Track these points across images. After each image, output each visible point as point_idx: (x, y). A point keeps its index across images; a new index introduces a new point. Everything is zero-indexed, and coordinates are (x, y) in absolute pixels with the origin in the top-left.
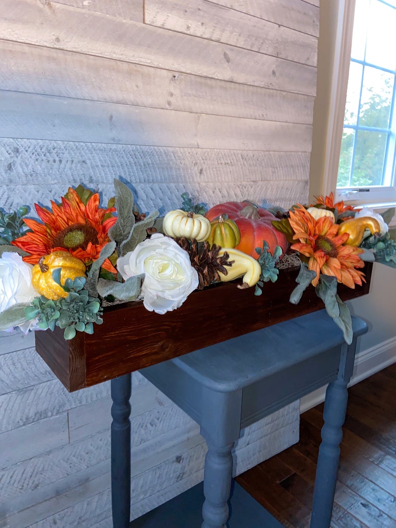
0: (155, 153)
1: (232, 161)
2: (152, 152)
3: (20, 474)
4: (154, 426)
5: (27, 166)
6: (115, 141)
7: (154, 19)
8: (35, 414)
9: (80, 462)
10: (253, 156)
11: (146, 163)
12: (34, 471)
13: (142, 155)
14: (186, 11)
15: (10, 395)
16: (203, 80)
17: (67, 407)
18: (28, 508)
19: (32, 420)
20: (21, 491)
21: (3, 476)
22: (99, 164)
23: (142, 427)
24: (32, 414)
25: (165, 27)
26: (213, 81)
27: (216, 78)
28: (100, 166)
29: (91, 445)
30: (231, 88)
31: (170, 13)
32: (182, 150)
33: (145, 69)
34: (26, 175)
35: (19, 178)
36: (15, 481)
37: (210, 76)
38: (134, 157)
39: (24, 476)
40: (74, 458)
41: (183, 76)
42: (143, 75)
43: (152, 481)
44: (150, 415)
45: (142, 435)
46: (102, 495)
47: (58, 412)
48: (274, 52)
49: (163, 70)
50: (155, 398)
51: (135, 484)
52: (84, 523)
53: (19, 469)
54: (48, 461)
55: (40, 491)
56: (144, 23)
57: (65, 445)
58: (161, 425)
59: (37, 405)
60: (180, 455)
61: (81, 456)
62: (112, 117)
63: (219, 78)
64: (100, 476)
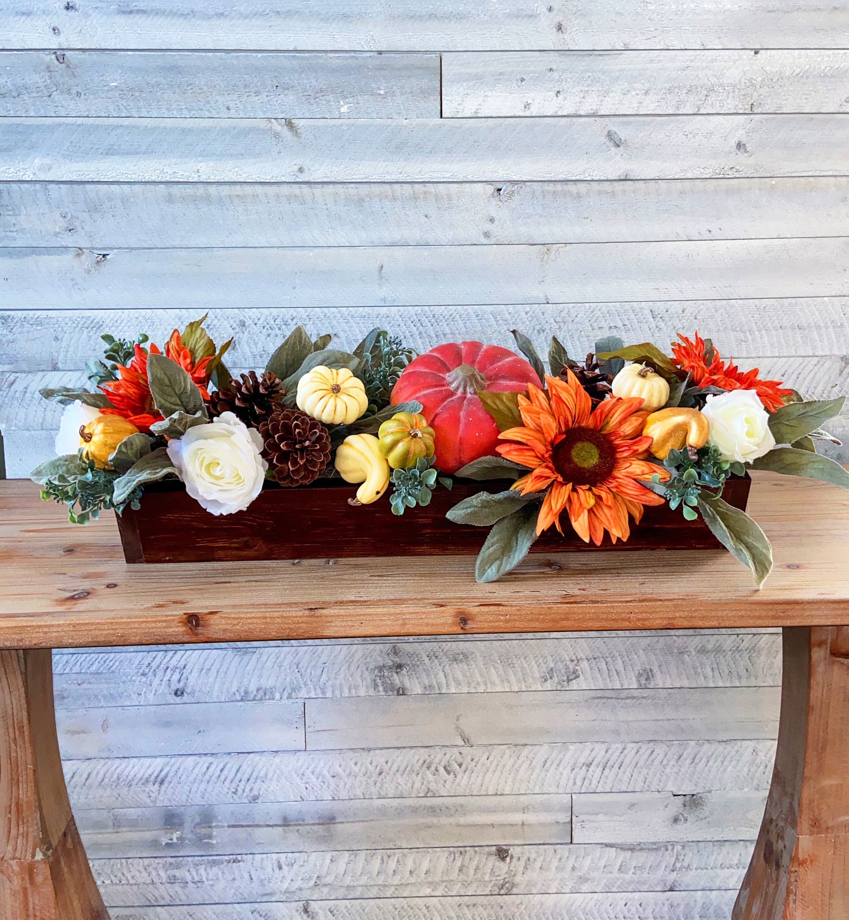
0: (458, 316)
1: (627, 323)
2: (451, 315)
3: (234, 770)
4: (452, 775)
5: (256, 344)
6: (385, 302)
7: (460, 107)
8: (258, 690)
9: (322, 787)
10: (683, 311)
11: (440, 332)
12: (252, 772)
13: (433, 321)
14: (522, 80)
15: (225, 652)
16: (559, 187)
17: (303, 693)
18: (242, 826)
19: (252, 697)
20: (234, 795)
23: (428, 768)
24: (252, 688)
25: (479, 115)
26: (581, 186)
27: (589, 178)
29: (340, 766)
30: (624, 191)
31: (491, 90)
32: (511, 308)
33: (441, 187)
34: (254, 357)
35: (246, 359)
36: (226, 778)
37: (574, 178)
38: (419, 325)
39: (239, 775)
40: (312, 777)
41: (516, 187)
42: (437, 198)
43: (447, 872)
44: (444, 753)
45: (429, 782)
46: (356, 856)
47: (289, 697)
48: (740, 106)
49: (475, 185)
50: (454, 726)
51: (414, 862)
52: (326, 890)
53: (233, 763)
54: (274, 766)
55: (260, 807)
56: (441, 117)
57: (299, 751)
58: (465, 777)
59: (260, 677)
60: (505, 847)
61: (324, 777)
62: (382, 267)
63: (595, 178)
64: (352, 822)
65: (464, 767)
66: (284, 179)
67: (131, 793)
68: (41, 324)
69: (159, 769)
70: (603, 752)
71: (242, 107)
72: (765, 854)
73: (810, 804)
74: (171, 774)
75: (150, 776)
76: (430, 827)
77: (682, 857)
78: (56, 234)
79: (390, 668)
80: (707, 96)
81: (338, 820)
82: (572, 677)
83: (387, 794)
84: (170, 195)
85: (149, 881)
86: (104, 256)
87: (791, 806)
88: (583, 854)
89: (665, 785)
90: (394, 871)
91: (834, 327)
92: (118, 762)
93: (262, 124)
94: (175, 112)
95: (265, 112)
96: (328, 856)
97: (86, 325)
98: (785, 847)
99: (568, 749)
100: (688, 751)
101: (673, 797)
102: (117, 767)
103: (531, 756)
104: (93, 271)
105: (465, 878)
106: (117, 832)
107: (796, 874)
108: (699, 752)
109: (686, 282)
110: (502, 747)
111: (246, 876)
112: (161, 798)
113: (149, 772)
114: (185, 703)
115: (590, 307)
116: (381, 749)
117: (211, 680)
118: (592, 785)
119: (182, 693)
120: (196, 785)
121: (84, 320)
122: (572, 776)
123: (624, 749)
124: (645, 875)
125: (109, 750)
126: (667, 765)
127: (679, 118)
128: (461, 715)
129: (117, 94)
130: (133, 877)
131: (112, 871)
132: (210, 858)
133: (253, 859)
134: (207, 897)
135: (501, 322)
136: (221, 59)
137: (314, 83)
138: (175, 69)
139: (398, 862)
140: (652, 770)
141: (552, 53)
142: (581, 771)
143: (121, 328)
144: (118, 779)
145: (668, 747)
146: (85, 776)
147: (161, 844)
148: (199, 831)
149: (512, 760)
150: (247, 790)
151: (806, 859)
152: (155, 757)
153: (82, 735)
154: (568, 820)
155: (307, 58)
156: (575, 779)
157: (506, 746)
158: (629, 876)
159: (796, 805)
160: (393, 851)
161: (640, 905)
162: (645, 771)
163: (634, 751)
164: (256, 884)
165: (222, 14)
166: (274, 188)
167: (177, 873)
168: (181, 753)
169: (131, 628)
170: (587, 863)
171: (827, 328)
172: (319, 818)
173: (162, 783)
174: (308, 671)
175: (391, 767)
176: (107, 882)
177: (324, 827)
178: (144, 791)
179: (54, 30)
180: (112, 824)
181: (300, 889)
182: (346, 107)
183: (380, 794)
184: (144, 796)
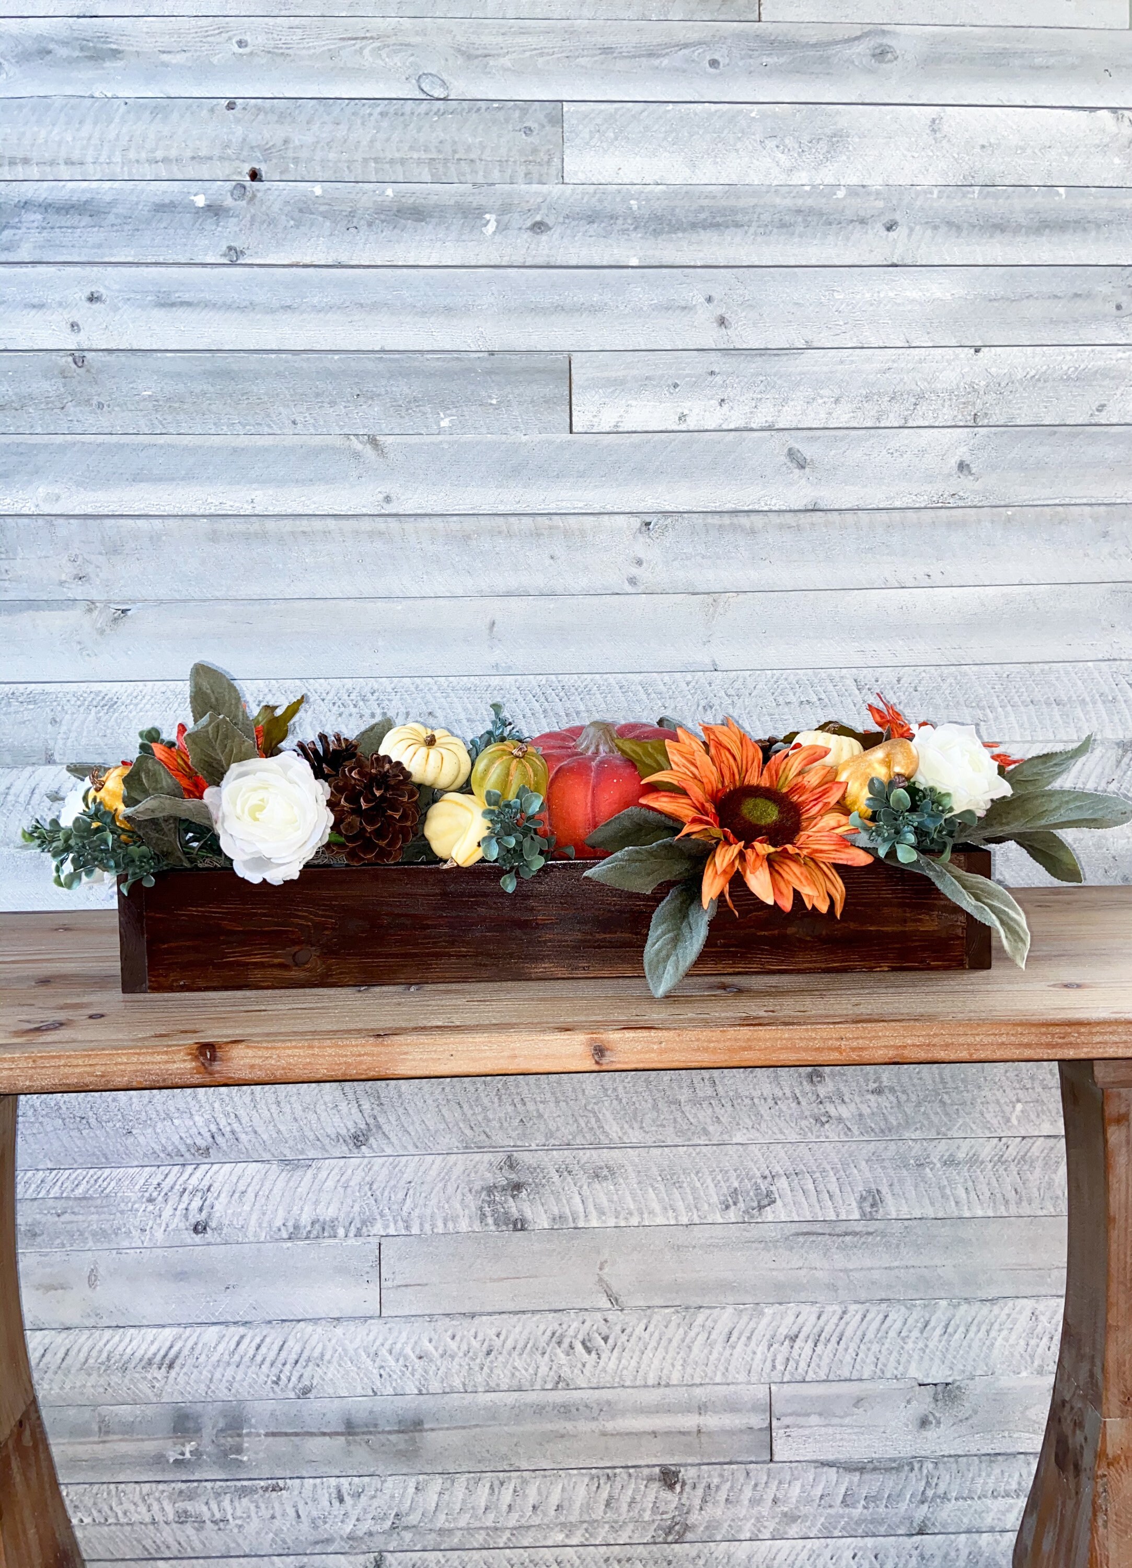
0: (595, 688)
1: (823, 696)
2: (585, 687)
3: (276, 1347)
4: (594, 1353)
6: (498, 670)
7: (596, 419)
8: (313, 1223)
9: (403, 1373)
10: (899, 681)
12: (302, 1351)
13: (562, 694)
14: (676, 386)
15: (268, 1166)
16: (726, 520)
17: (378, 1229)
18: (286, 1434)
19: (305, 1233)
20: (275, 1386)
21: (242, 1337)
22: (463, 716)
23: (559, 1343)
24: (305, 1220)
25: (620, 430)
26: (756, 517)
27: (766, 508)
28: (465, 721)
29: (430, 1341)
30: (813, 525)
31: (635, 399)
32: (666, 677)
33: (572, 520)
36: (264, 1359)
37: (746, 508)
38: (543, 699)
39: (283, 1354)
40: (389, 1358)
41: (669, 520)
42: (567, 534)
43: (588, 1507)
44: (581, 1319)
45: (560, 1366)
46: (453, 1482)
47: (358, 1234)
48: (960, 417)
49: (616, 517)
50: (597, 1278)
51: (540, 1493)
52: (408, 1536)
53: (274, 1337)
54: (334, 1341)
55: (313, 1405)
56: (571, 432)
57: (371, 1318)
58: (613, 1359)
59: (317, 1203)
60: (673, 1468)
61: (406, 1359)
62: (494, 623)
63: (774, 508)
64: (448, 1429)
65: (611, 1341)
66: (365, 511)
67: (126, 1381)
68: (35, 702)
69: (168, 1344)
70: (813, 1318)
71: (312, 421)
72: (1057, 1455)
73: (1119, 1367)
74: (186, 1352)
75: (155, 1354)
76: (562, 1436)
77: (935, 1480)
78: (62, 583)
79: (504, 1189)
80: (915, 404)
81: (426, 1426)
82: (765, 1202)
83: (498, 1385)
84: (214, 532)
85: (148, 1519)
86: (124, 611)
87: (1092, 1375)
88: (788, 1478)
89: (906, 1369)
90: (510, 1506)
91: (1104, 702)
92: (108, 1333)
93: (339, 442)
94: (225, 428)
95: (341, 428)
96: (412, 1482)
97: (95, 703)
98: (1086, 1439)
99: (762, 1313)
100: (936, 1315)
101: (918, 1388)
102: (108, 1341)
103: (709, 1323)
104: (108, 631)
105: (615, 1517)
106: (104, 1442)
107: (1105, 1479)
108: (954, 1316)
109: (901, 642)
110: (667, 1311)
111: (291, 1512)
112: (168, 1389)
113: (153, 1349)
114: (208, 1244)
115: (773, 675)
116: (490, 1314)
117: (247, 1208)
118: (800, 1370)
119: (205, 1229)
120: (220, 1370)
121: (92, 695)
122: (770, 1355)
123: (844, 1312)
124: (882, 1509)
125: (97, 1315)
126: (908, 1337)
127: (880, 431)
128: (606, 1262)
129: (150, 406)
130: (125, 1513)
131: (95, 1504)
132: (239, 1484)
133: (302, 1485)
134: (233, 1545)
135: (653, 695)
136: (287, 361)
137: (406, 390)
138: (227, 375)
139: (515, 1491)
140: (887, 1346)
141: (713, 354)
142: (782, 1349)
143: (141, 706)
144: (108, 1359)
145: (908, 1308)
146: (61, 1354)
147: (168, 1461)
148: (222, 1441)
149: (681, 1331)
150: (294, 1379)
151: (1119, 1456)
152: (163, 1326)
153: (60, 1291)
154: (766, 1424)
155: (397, 360)
156: (773, 1361)
157: (672, 1310)
158: (857, 1512)
159: (1098, 1371)
160: (508, 1474)
161: (876, 1557)
162: (875, 1347)
163: (858, 1317)
164: (305, 1526)
165: (289, 307)
166: (352, 523)
167: (189, 1506)
168: (199, 1321)
169: (116, 1064)
170: (795, 1491)
171: (1094, 703)
172: (400, 1422)
173: (171, 1366)
174: (386, 1194)
175: (504, 1342)
176: (87, 1520)
177: (406, 1437)
178: (145, 1378)
179: (72, 326)
180: (96, 1429)
181: (370, 1534)
182: (447, 420)
183: (488, 1384)
184: (144, 1386)
